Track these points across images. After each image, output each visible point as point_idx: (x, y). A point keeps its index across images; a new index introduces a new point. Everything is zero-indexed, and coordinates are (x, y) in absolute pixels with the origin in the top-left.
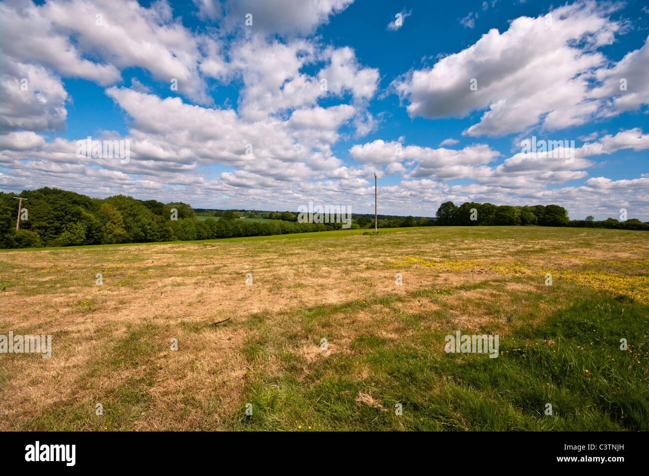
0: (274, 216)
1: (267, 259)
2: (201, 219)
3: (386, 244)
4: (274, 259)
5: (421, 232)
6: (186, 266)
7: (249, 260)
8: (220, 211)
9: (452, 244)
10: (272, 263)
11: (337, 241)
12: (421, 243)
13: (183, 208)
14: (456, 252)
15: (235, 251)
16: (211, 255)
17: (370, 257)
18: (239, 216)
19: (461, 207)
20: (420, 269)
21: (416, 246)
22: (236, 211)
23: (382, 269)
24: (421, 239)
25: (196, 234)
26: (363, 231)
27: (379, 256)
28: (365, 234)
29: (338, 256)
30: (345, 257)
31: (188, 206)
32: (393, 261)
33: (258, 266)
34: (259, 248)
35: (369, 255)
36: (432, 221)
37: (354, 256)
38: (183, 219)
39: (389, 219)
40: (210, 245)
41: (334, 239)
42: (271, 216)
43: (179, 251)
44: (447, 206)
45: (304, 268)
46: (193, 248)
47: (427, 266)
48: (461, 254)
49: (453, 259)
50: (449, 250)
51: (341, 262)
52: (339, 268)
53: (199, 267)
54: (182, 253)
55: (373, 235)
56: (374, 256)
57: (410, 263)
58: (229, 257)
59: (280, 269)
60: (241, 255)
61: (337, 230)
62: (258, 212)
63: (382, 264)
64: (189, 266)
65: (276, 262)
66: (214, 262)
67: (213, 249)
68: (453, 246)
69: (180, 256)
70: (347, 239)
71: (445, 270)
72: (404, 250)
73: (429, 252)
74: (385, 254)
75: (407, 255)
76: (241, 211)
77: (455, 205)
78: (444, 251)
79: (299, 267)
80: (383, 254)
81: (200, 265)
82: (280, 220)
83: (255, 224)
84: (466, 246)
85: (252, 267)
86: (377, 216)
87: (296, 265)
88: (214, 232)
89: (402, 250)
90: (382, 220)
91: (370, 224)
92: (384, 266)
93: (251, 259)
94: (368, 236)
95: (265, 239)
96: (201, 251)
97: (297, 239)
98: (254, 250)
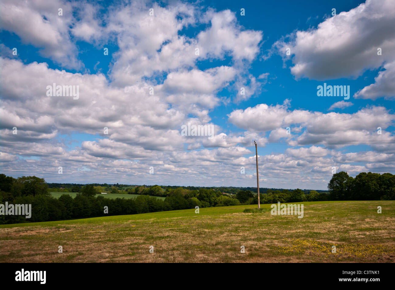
0: (141, 190)
1: (131, 244)
2: (56, 195)
3: (272, 223)
4: (139, 244)
5: (312, 209)
6: (33, 255)
7: (109, 246)
8: (78, 185)
9: (350, 223)
10: (137, 249)
11: (214, 219)
12: (313, 222)
13: (35, 183)
14: (356, 233)
15: (93, 235)
16: (65, 240)
17: (253, 240)
18: (100, 191)
19: (356, 178)
20: (315, 256)
21: (308, 226)
22: (96, 185)
23: (269, 256)
24: (313, 217)
25: (48, 214)
26: (244, 207)
27: (265, 239)
28: (246, 211)
29: (216, 239)
30: (224, 240)
31: (42, 180)
32: (282, 245)
33: (121, 254)
34: (121, 231)
35: (253, 238)
36: (324, 195)
37: (235, 239)
38: (34, 196)
39: (273, 193)
40: (64, 227)
41: (210, 217)
42: (136, 190)
43: (26, 235)
44: (340, 176)
45: (176, 255)
46: (43, 231)
47: (323, 252)
48: (363, 236)
49: (354, 242)
50: (347, 231)
51: (219, 246)
52: (217, 255)
53: (49, 256)
54: (29, 239)
55: (256, 212)
56: (258, 239)
57: (302, 248)
58: (86, 242)
59: (147, 257)
60: (100, 240)
61: (214, 206)
62: (122, 186)
63: (269, 250)
64: (37, 255)
65: (141, 249)
66: (68, 249)
67: (67, 233)
68: (353, 226)
69: (26, 242)
70: (226, 218)
71: (345, 256)
72: (294, 231)
73: (324, 234)
74: (271, 237)
75: (298, 237)
76: (102, 185)
77: (350, 176)
78: (342, 232)
79: (168, 254)
80: (268, 236)
81: (49, 254)
82: (148, 195)
83: (118, 200)
84: (367, 226)
85: (112, 254)
86: (260, 189)
87: (165, 251)
88: (69, 210)
89: (292, 232)
90: (265, 194)
91: (252, 199)
92: (271, 251)
93: (113, 244)
94: (250, 214)
95: (129, 219)
96: (53, 235)
97: (167, 219)
98: (116, 232)
